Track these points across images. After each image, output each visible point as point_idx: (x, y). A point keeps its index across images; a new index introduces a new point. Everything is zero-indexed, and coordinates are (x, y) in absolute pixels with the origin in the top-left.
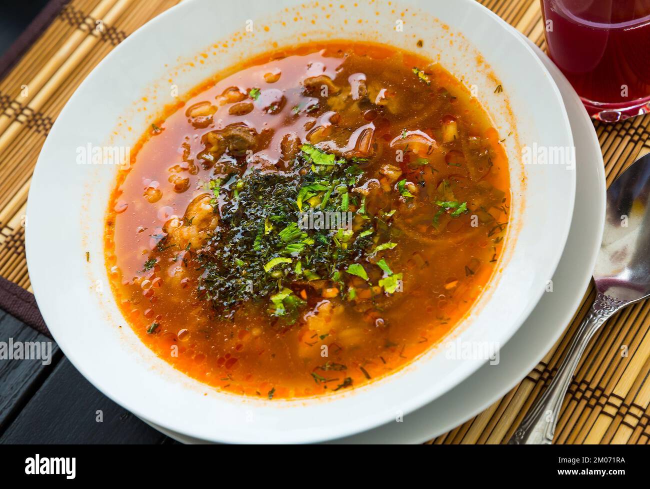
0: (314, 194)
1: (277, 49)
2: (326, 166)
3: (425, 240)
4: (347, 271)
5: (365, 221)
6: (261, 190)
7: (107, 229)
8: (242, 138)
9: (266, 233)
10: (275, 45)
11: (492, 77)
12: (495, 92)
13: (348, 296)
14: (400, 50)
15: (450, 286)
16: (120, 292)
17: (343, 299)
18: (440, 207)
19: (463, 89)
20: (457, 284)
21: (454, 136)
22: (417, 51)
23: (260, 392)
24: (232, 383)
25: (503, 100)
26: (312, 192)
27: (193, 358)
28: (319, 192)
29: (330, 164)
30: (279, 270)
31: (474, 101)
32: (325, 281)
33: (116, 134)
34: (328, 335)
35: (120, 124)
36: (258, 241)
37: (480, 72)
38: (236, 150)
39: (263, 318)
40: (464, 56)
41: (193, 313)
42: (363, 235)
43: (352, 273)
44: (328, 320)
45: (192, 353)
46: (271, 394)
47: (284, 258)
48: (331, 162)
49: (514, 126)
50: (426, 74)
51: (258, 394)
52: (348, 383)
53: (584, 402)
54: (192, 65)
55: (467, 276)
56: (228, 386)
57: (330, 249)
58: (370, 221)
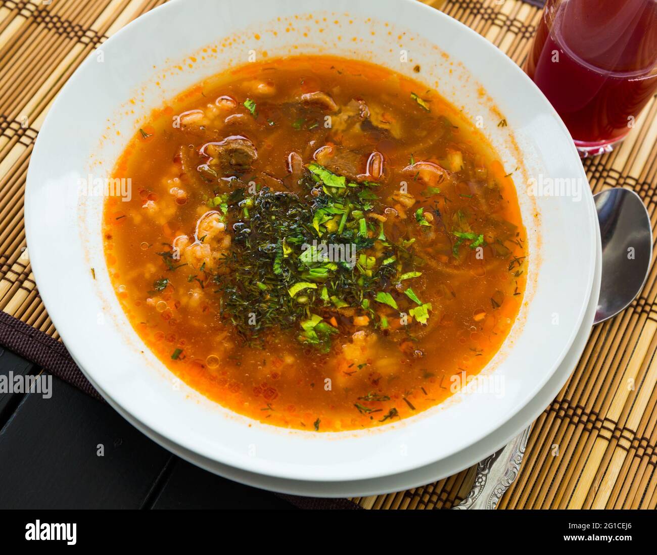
0: (330, 217)
1: (266, 59)
2: (338, 188)
3: (449, 270)
4: (376, 299)
5: (385, 248)
6: (273, 210)
7: (107, 243)
8: (246, 152)
9: (286, 256)
10: (265, 54)
11: (495, 111)
12: (499, 126)
13: (380, 325)
14: (395, 73)
15: (479, 317)
16: (132, 313)
17: (376, 328)
18: (458, 238)
19: (464, 119)
20: (485, 316)
21: (461, 167)
22: (414, 76)
23: (305, 423)
24: (273, 413)
25: (508, 134)
26: (328, 215)
27: (227, 386)
28: (334, 215)
29: (342, 186)
30: (305, 295)
31: (476, 132)
32: (354, 308)
33: (105, 138)
34: (366, 364)
35: (109, 128)
36: (278, 263)
37: (482, 104)
38: (240, 165)
39: (296, 346)
40: (465, 86)
41: (219, 338)
42: (386, 262)
43: (382, 302)
44: (363, 349)
45: (225, 382)
46: (317, 425)
47: (308, 283)
48: (342, 184)
49: (521, 162)
50: (425, 101)
51: (303, 425)
52: (393, 414)
53: (581, 426)
54: (180, 68)
55: (494, 308)
56: (269, 416)
57: (355, 275)
58: (391, 248)
